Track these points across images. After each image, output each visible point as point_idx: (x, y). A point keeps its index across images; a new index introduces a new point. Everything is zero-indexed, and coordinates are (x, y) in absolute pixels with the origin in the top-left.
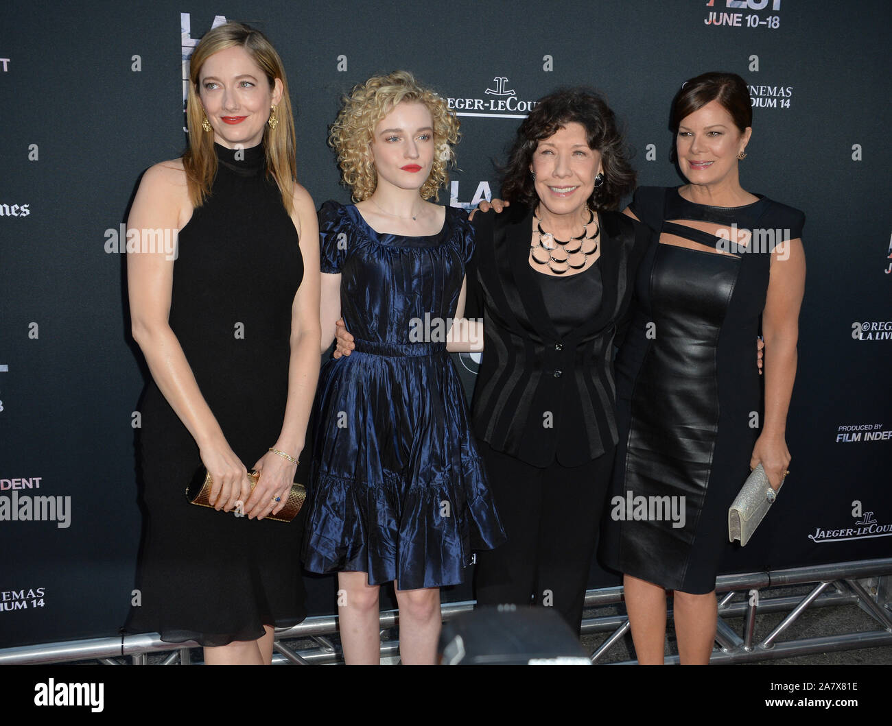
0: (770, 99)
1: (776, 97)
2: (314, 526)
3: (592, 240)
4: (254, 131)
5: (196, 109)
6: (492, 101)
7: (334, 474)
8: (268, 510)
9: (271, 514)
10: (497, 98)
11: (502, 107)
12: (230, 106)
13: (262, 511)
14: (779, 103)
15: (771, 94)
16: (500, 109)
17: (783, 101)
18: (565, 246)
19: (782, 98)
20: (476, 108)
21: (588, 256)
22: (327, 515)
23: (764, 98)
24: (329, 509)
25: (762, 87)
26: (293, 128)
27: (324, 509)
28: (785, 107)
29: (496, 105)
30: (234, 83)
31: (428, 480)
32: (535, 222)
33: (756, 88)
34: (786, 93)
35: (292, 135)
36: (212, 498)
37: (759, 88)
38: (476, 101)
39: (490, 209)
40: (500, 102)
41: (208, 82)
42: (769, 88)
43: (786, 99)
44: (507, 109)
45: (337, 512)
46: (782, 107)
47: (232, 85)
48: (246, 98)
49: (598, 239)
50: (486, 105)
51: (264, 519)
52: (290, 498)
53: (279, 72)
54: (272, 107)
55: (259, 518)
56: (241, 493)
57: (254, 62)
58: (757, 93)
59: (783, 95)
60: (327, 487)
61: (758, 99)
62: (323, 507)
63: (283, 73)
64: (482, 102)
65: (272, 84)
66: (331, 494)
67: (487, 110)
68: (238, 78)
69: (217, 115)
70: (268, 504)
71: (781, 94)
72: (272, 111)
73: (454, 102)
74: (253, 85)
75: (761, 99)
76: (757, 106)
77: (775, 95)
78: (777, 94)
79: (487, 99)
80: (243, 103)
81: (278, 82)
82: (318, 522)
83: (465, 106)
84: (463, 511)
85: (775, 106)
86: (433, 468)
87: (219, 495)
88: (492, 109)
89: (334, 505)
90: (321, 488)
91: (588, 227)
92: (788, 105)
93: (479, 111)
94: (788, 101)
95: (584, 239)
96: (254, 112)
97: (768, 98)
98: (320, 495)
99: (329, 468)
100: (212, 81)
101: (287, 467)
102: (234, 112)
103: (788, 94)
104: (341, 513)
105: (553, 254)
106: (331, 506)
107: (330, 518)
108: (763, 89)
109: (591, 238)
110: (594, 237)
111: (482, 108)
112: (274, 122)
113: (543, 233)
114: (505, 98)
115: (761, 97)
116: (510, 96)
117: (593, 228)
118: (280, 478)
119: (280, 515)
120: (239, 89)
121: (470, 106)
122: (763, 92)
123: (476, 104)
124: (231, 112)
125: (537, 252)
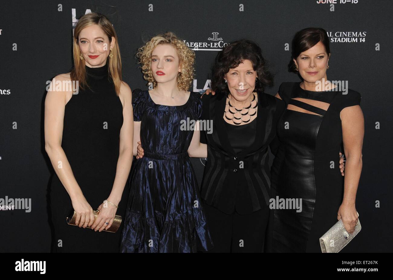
0: (353, 38)
1: (356, 37)
2: (124, 234)
3: (254, 109)
4: (102, 61)
5: (77, 50)
6: (212, 43)
7: (133, 211)
8: (103, 228)
9: (105, 229)
10: (214, 42)
11: (216, 46)
12: (92, 51)
13: (101, 228)
14: (359, 40)
15: (354, 35)
16: (215, 47)
17: (361, 39)
18: (241, 112)
19: (361, 37)
20: (204, 46)
21: (252, 116)
22: (129, 230)
23: (350, 38)
24: (130, 227)
25: (349, 33)
26: (120, 58)
27: (128, 227)
28: (362, 42)
29: (213, 45)
30: (94, 40)
31: (174, 217)
32: (228, 100)
33: (346, 33)
34: (362, 35)
35: (119, 60)
36: (77, 222)
37: (348, 33)
38: (204, 43)
39: (210, 93)
40: (215, 43)
41: (82, 40)
42: (353, 33)
43: (362, 38)
44: (218, 46)
45: (134, 229)
46: (361, 41)
47: (93, 41)
48: (99, 47)
49: (257, 108)
50: (208, 45)
51: (102, 231)
52: (114, 222)
53: (113, 34)
54: (111, 49)
55: (100, 231)
56: (90, 220)
57: (103, 31)
58: (346, 36)
59: (361, 36)
60: (130, 217)
61: (347, 38)
62: (128, 226)
63: (115, 34)
64: (207, 44)
65: (110, 40)
66: (131, 220)
67: (209, 47)
68: (96, 38)
69: (87, 54)
70: (103, 225)
71: (360, 36)
72: (110, 51)
73: (194, 44)
74: (102, 42)
75: (349, 38)
76: (347, 42)
77: (356, 36)
78: (357, 35)
79: (209, 42)
80: (97, 49)
81: (113, 38)
82: (125, 233)
83: (199, 46)
84: (193, 232)
85: (357, 41)
86: (176, 212)
87: (80, 221)
88: (211, 47)
89: (133, 225)
90: (127, 218)
91: (252, 103)
92: (364, 41)
93: (205, 48)
94: (364, 39)
95: (250, 108)
96: (102, 53)
97: (353, 37)
98: (127, 220)
99: (130, 208)
100: (84, 40)
101: (112, 209)
102: (94, 53)
103: (364, 35)
104: (136, 229)
105: (235, 115)
106: (131, 225)
107: (131, 231)
108: (350, 33)
109: (253, 108)
110: (255, 108)
111: (206, 47)
112: (111, 56)
113: (230, 106)
114: (218, 42)
115: (349, 37)
116: (220, 41)
117: (254, 103)
118: (108, 213)
119: (109, 229)
120: (96, 43)
121: (201, 46)
122: (350, 35)
123: (204, 45)
124: (93, 53)
125: (228, 114)
